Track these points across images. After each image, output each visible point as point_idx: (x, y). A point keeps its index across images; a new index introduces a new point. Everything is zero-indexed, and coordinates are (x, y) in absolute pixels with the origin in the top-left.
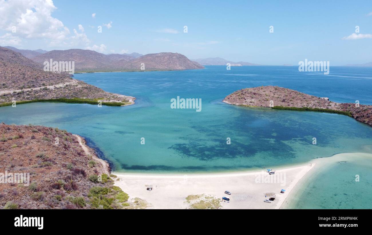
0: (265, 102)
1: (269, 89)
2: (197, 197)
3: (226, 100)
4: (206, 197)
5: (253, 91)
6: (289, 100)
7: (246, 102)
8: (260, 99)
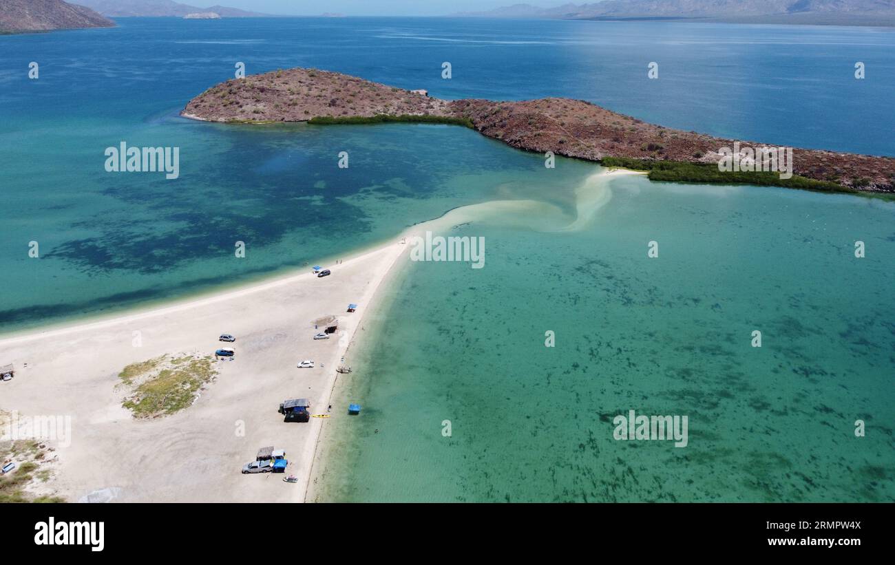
0: (291, 109)
1: (295, 75)
2: (150, 364)
3: (190, 112)
4: (172, 361)
5: (258, 83)
6: (346, 100)
7: (243, 112)
8: (276, 103)
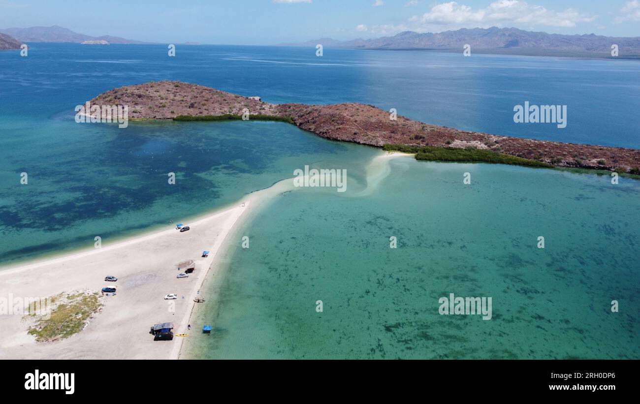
0: (161, 110)
1: (164, 86)
4: (68, 298)
5: (136, 91)
6: (201, 103)
8: (150, 105)
